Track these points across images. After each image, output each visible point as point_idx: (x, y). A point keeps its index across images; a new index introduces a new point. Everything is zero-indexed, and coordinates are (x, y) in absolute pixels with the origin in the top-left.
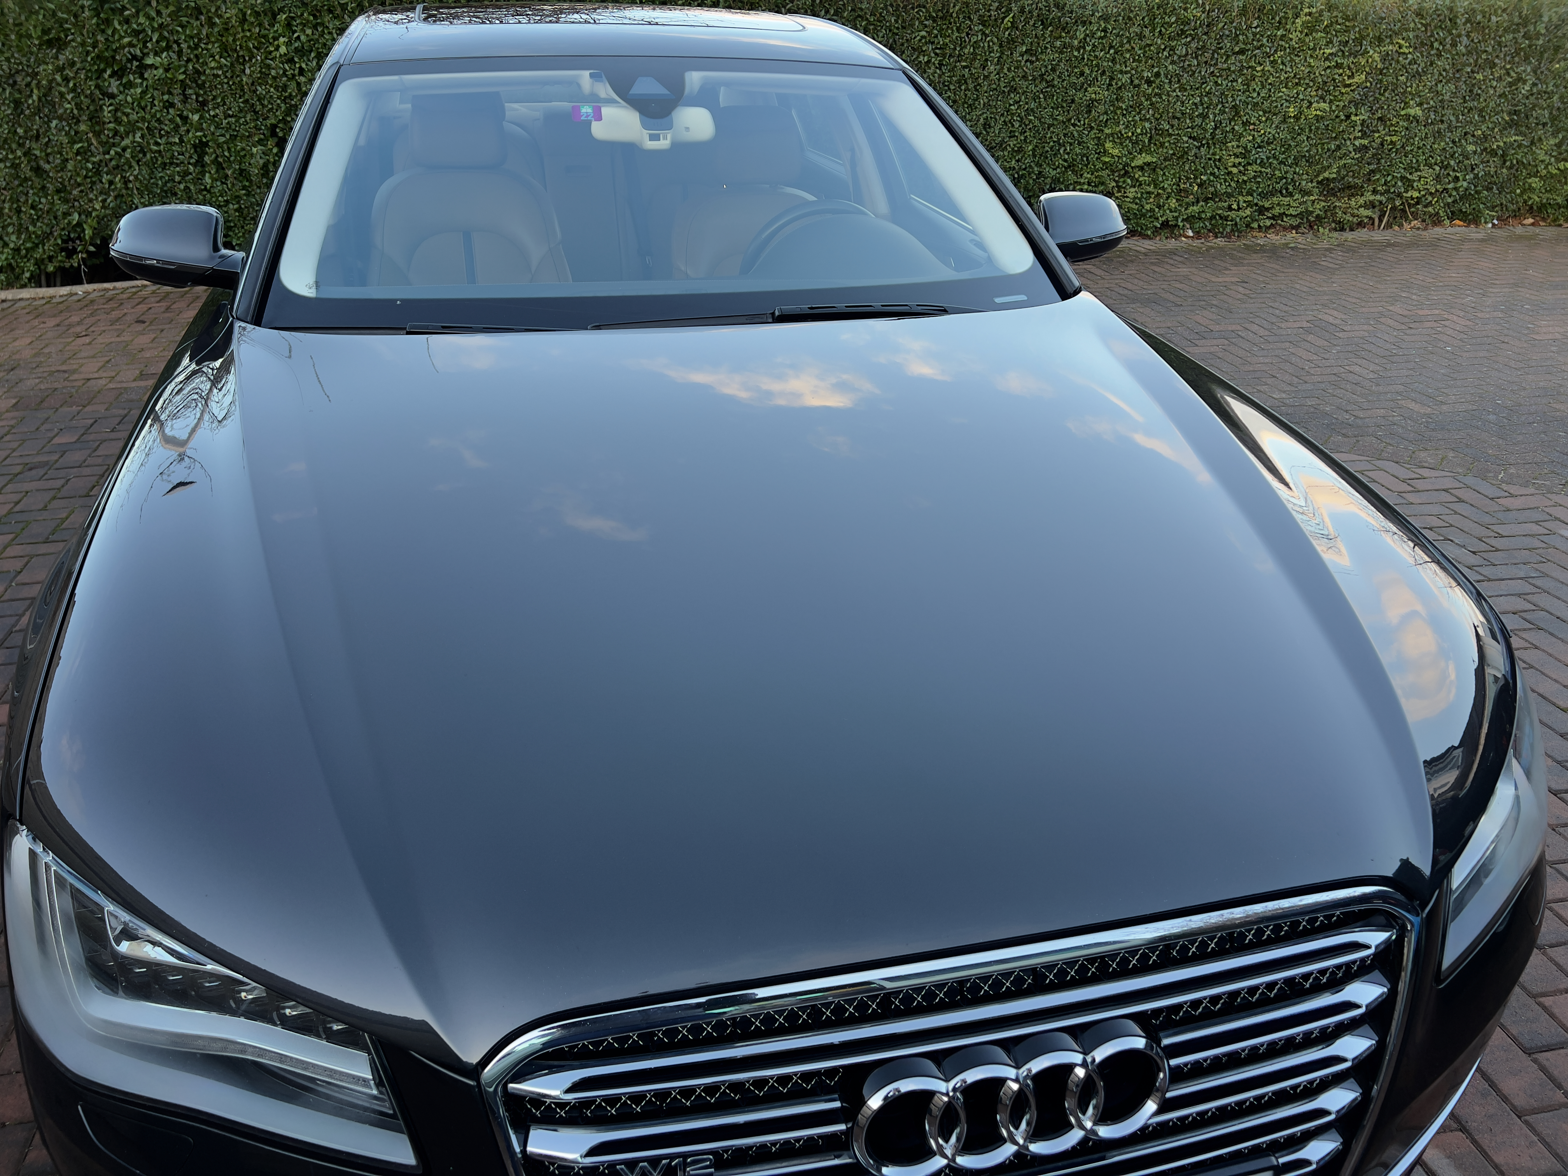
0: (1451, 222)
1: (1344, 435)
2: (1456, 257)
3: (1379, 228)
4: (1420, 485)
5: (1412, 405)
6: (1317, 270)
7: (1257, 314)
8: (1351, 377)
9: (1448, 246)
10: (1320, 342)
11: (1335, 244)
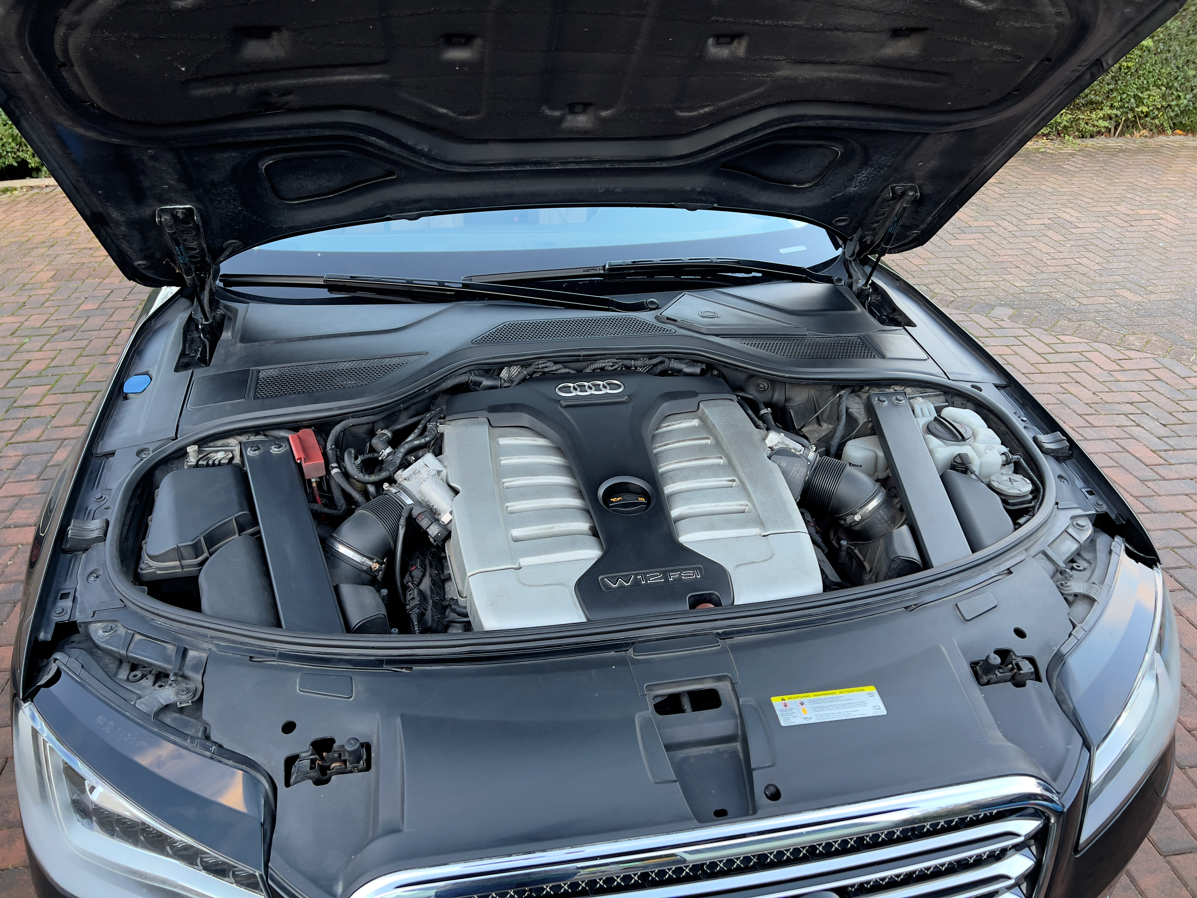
0: (1172, 132)
1: (1070, 320)
2: (1175, 162)
3: (1114, 135)
4: (1126, 365)
5: (1127, 294)
6: (1061, 173)
7: (1008, 212)
8: (1081, 269)
9: (1169, 153)
10: (1058, 237)
11: (1078, 149)
